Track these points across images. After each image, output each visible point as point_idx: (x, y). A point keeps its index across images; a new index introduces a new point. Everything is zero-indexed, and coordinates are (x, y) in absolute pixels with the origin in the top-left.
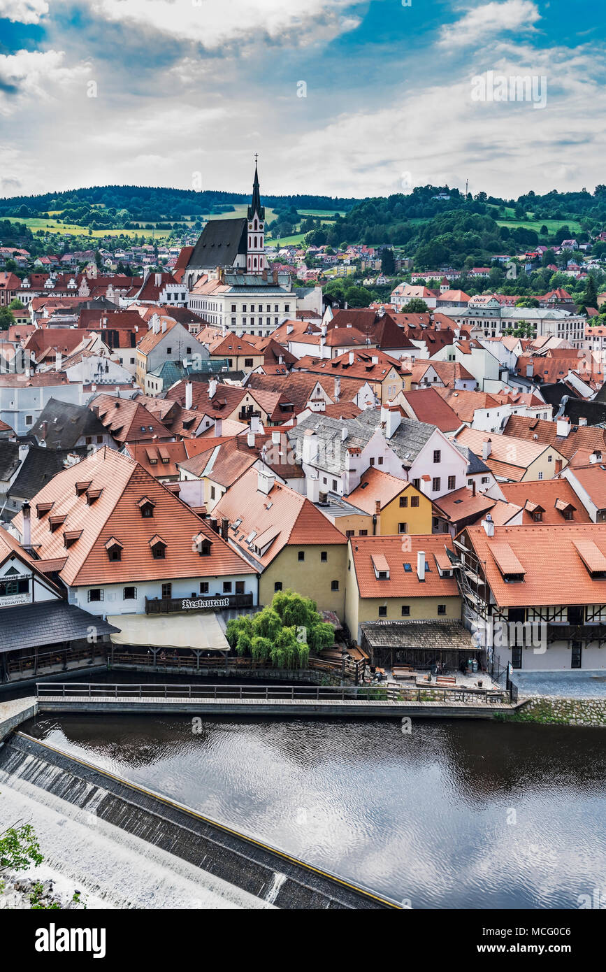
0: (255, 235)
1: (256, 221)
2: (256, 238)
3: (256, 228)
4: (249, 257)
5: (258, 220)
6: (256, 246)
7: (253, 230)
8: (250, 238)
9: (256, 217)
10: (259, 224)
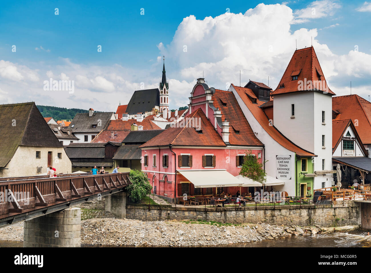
0: (165, 96)
1: (165, 89)
2: (165, 98)
3: (165, 93)
4: (161, 107)
5: (166, 89)
6: (165, 102)
7: (163, 94)
8: (162, 98)
9: (165, 87)
10: (166, 91)
